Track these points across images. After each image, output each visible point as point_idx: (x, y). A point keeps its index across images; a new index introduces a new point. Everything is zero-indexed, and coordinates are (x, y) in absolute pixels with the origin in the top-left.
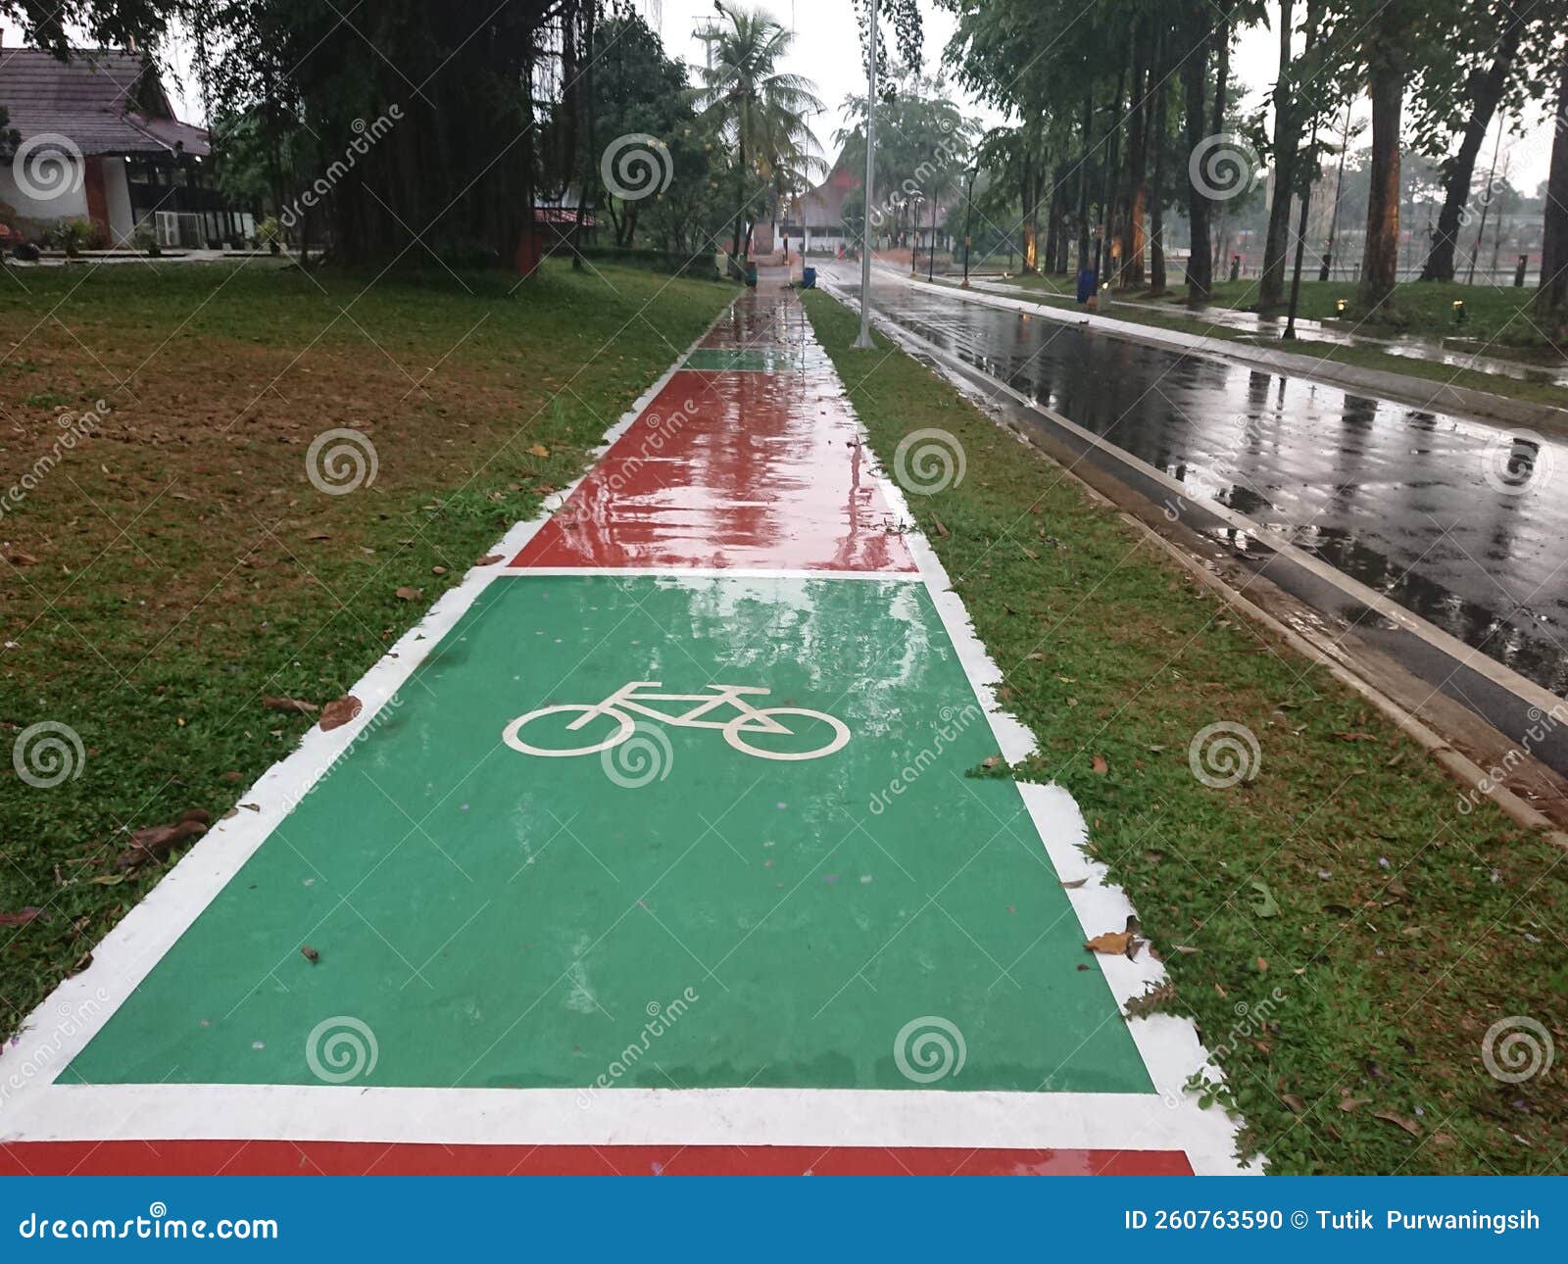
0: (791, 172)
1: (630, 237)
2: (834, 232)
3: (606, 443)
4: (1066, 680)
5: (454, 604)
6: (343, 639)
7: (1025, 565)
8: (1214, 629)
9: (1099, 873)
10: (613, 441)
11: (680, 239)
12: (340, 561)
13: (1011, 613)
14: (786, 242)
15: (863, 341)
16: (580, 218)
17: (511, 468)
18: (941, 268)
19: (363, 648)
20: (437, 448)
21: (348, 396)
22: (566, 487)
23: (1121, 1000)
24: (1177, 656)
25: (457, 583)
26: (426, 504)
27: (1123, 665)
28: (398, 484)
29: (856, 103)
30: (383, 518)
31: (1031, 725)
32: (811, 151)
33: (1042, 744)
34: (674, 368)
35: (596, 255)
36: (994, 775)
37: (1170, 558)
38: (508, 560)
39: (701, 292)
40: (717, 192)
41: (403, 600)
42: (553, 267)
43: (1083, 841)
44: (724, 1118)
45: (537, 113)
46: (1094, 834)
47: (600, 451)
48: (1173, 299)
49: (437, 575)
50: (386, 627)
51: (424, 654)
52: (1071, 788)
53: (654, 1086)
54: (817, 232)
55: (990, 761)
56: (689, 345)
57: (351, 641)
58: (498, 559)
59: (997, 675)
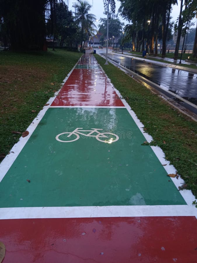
0: (91, 32)
1: (63, 44)
2: (98, 44)
3: (64, 82)
4: (155, 126)
5: (42, 113)
6: (23, 120)
7: (143, 105)
8: (178, 116)
9: (168, 163)
10: (65, 82)
11: (71, 44)
12: (20, 105)
13: (143, 114)
14: (90, 45)
15: (107, 63)
16: (54, 41)
17: (48, 87)
18: (118, 50)
19: (27, 122)
20: (34, 84)
21: (17, 74)
22: (58, 91)
23: (178, 187)
24: (173, 122)
25: (42, 109)
26: (34, 94)
27: (164, 123)
28: (28, 90)
29: (102, 20)
30: (27, 97)
31: (151, 135)
32: (95, 28)
33: (154, 139)
34: (73, 68)
35: (57, 48)
36: (146, 145)
37: (168, 104)
38: (50, 105)
39: (76, 55)
40: (78, 36)
41: (33, 112)
42: (50, 50)
43: (165, 157)
44: (110, 212)
45: (46, 21)
46: (166, 155)
47: (63, 84)
48: (159, 56)
49: (38, 108)
50: (31, 118)
51: (38, 123)
52: (160, 147)
53: (96, 205)
54: (95, 43)
55: (145, 142)
56: (75, 64)
57: (25, 120)
58: (49, 104)
59: (143, 126)
